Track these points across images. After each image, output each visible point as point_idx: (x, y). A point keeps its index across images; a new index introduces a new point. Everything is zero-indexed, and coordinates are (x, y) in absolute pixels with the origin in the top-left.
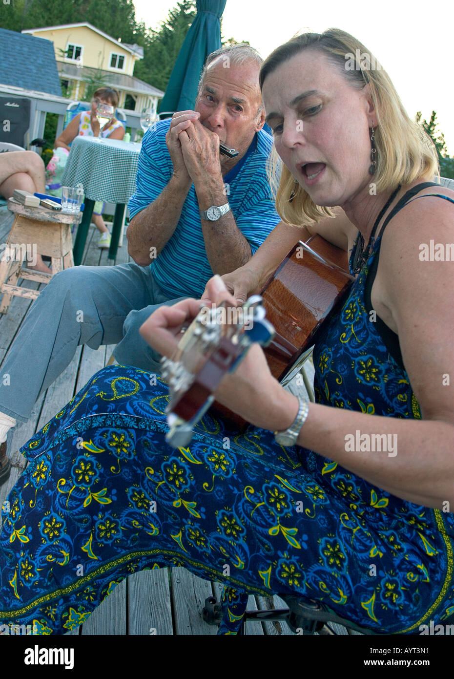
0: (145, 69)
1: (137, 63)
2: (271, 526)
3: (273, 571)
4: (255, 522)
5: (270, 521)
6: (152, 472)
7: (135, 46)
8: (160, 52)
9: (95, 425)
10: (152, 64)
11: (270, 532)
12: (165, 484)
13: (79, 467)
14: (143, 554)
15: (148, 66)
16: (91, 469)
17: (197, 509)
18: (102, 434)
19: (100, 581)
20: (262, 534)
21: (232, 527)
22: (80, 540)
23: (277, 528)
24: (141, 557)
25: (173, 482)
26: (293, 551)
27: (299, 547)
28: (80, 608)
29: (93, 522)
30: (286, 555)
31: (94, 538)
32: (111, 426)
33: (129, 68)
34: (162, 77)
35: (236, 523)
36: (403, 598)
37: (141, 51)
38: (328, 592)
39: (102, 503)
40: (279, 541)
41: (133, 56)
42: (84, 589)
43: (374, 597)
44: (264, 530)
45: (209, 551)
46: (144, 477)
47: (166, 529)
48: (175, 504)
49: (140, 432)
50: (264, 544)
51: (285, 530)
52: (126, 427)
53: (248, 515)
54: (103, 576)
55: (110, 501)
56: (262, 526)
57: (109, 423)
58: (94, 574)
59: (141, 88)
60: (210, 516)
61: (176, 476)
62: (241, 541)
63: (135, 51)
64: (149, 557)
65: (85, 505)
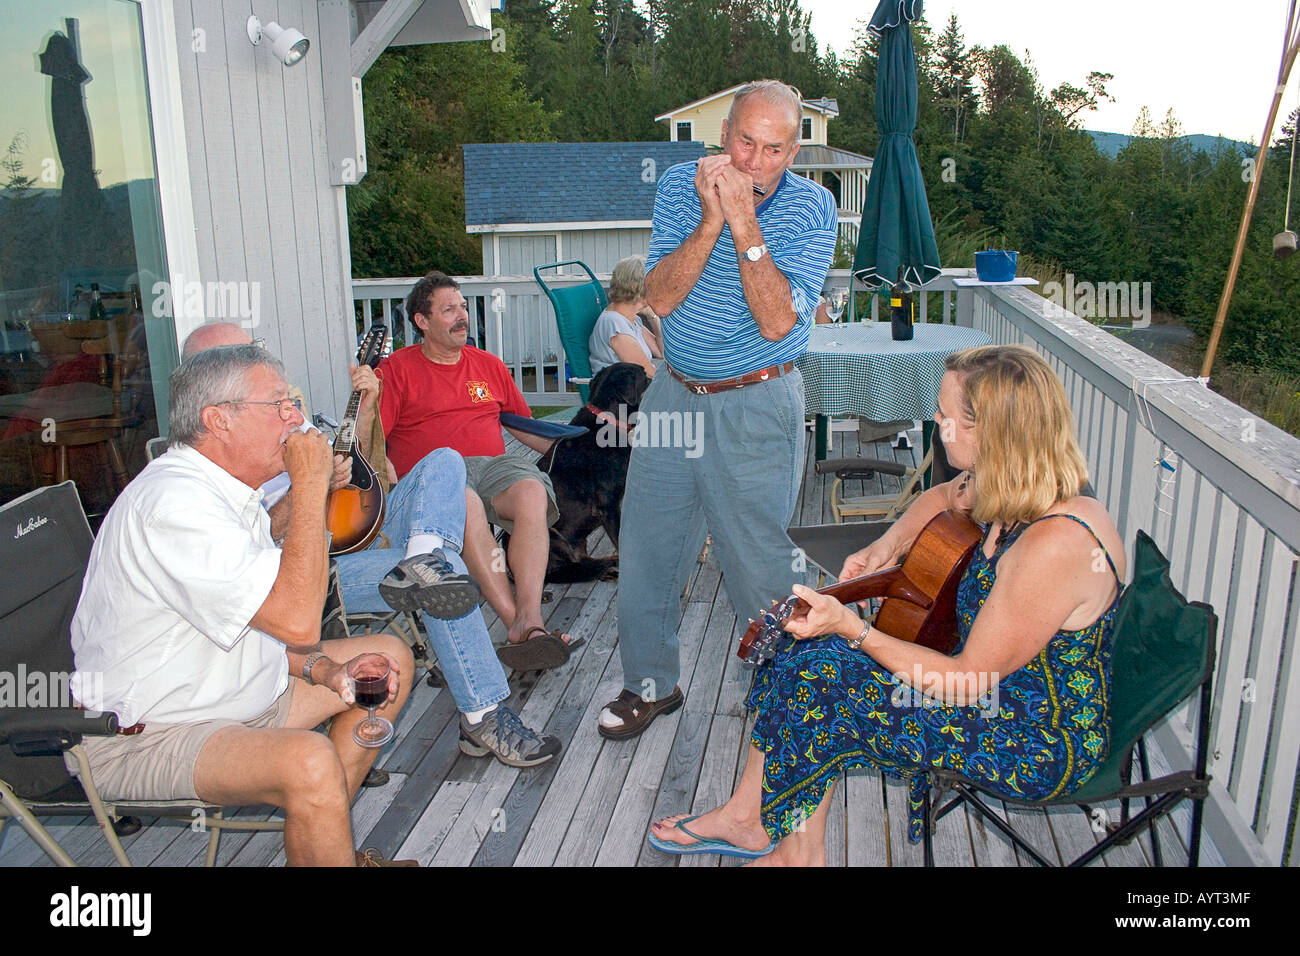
0: (845, 127)
1: (831, 124)
2: (943, 726)
3: (944, 759)
4: (931, 724)
5: (942, 723)
6: (854, 692)
7: (824, 101)
8: (866, 96)
9: (809, 659)
10: (855, 116)
11: (942, 730)
12: (863, 701)
13: (799, 691)
14: (849, 755)
15: (849, 123)
16: (808, 692)
17: (887, 718)
18: (816, 665)
19: (821, 780)
20: (936, 733)
21: (913, 728)
22: (804, 747)
23: (947, 728)
24: (846, 758)
25: (870, 699)
26: (959, 744)
27: (963, 741)
28: (809, 801)
29: (812, 734)
30: (953, 747)
31: (814, 746)
32: (822, 658)
33: (819, 134)
34: (875, 132)
35: (917, 726)
36: (1036, 774)
37: (834, 105)
38: (984, 772)
39: (817, 718)
40: (949, 737)
41: (824, 116)
42: (810, 787)
43: (1014, 775)
44: (938, 730)
45: (894, 752)
46: (847, 695)
47: (863, 735)
48: (870, 715)
49: (844, 663)
50: (937, 740)
51: (953, 729)
52: (833, 659)
53: (926, 720)
54: (823, 776)
55: (822, 716)
56: (936, 727)
57: (820, 656)
58: (816, 775)
59: (844, 161)
60: (897, 722)
61: (872, 694)
62: (920, 739)
63: (824, 108)
64: (853, 758)
65: (805, 720)
